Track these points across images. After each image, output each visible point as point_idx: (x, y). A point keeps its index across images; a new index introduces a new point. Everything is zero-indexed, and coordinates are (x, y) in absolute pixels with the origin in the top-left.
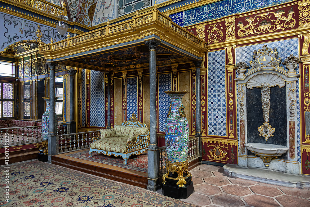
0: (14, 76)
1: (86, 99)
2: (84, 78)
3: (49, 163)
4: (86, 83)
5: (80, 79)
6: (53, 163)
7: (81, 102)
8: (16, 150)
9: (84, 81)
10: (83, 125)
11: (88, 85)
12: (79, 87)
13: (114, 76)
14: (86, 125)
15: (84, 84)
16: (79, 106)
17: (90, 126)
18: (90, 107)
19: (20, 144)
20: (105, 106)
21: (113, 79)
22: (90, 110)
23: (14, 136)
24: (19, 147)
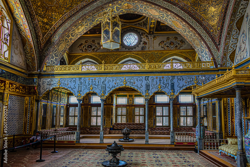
0: (193, 102)
1: (231, 117)
2: (229, 102)
3: (198, 154)
4: (231, 105)
5: (225, 103)
6: (200, 154)
7: (227, 119)
8: (184, 144)
9: (229, 104)
10: (230, 135)
11: (233, 106)
12: (225, 109)
13: (249, 100)
14: (232, 135)
15: (229, 106)
16: (225, 121)
17: (235, 136)
18: (235, 122)
19: (187, 141)
20: (244, 122)
21: (249, 102)
22: (235, 125)
23: (183, 137)
24: (186, 143)
